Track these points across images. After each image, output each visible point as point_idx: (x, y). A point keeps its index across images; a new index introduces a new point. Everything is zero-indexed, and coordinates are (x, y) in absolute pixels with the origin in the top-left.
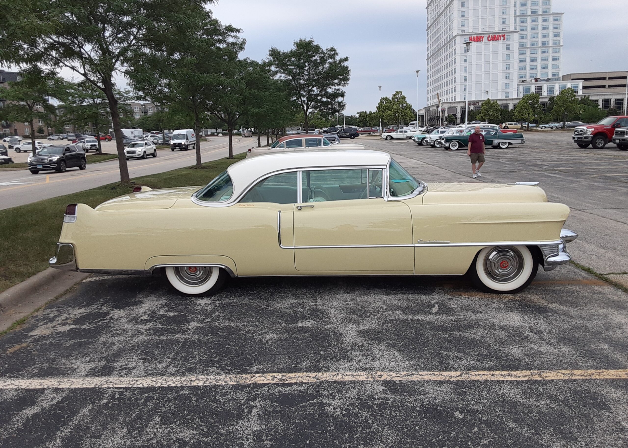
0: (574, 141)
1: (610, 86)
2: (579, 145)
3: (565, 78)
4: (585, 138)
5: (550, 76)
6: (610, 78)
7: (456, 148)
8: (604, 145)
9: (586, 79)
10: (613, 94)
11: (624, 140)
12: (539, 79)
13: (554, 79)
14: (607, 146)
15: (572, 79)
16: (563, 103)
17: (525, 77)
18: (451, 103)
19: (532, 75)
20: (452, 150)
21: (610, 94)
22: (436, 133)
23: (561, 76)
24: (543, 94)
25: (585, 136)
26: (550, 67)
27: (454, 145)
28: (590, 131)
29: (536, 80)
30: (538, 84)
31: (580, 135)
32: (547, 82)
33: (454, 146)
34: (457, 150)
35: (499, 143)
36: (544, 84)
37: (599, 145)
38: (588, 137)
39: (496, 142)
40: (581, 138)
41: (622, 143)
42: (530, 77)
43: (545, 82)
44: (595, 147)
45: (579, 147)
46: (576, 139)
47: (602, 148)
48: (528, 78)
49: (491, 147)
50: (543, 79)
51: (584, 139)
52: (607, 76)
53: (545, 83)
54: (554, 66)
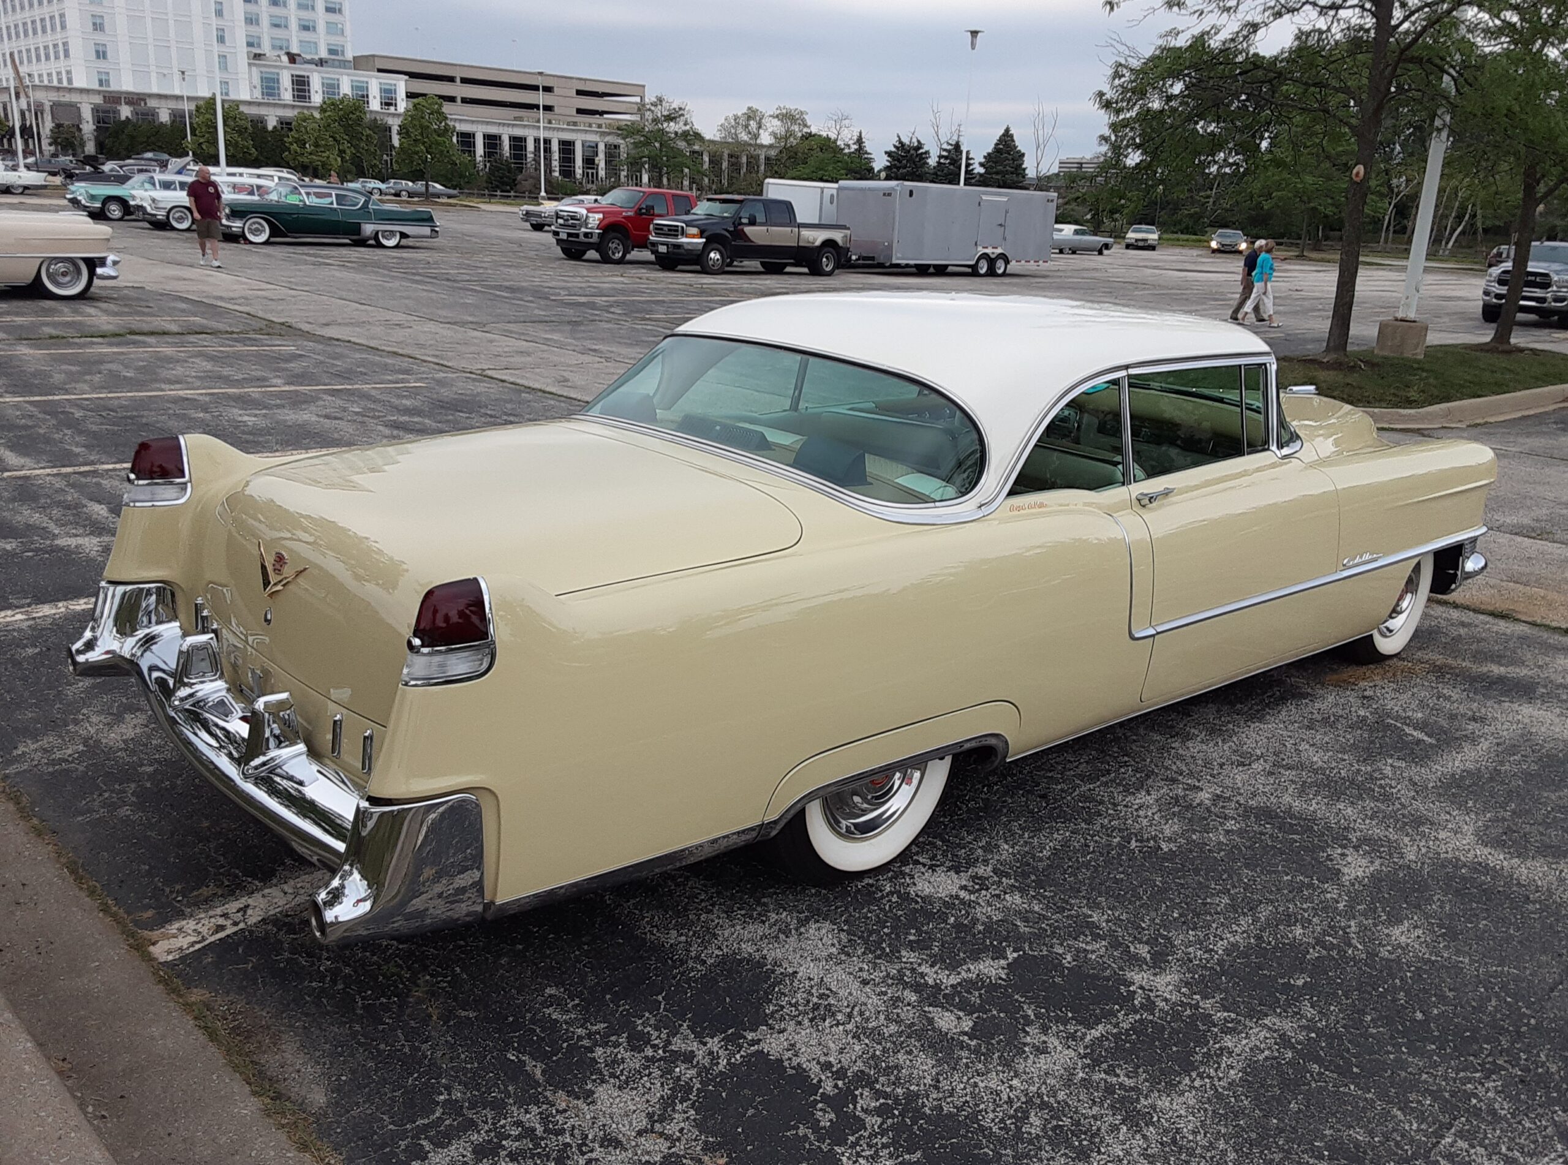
0: (555, 241)
1: (465, 101)
2: (564, 250)
3: (359, 63)
4: (586, 235)
5: (323, 54)
6: (465, 81)
7: (263, 237)
8: (624, 255)
9: (412, 75)
10: (478, 122)
11: (678, 246)
12: (299, 55)
13: (337, 63)
14: (628, 257)
15: (380, 70)
16: (421, 134)
17: (259, 46)
18: (58, 89)
19: (278, 43)
20: (251, 243)
21: (473, 122)
22: (147, 186)
23: (349, 55)
24: (312, 99)
25: (583, 230)
26: (321, 27)
27: (257, 230)
28: (595, 219)
29: (292, 58)
30: (300, 70)
31: (573, 226)
32: (320, 68)
33: (256, 232)
34: (266, 243)
35: (377, 233)
36: (312, 71)
37: (614, 254)
38: (591, 233)
39: (368, 229)
40: (577, 235)
41: (674, 253)
42: (274, 47)
43: (314, 66)
44: (606, 260)
45: (563, 256)
46: (564, 236)
47: (621, 261)
48: (266, 48)
49: (347, 241)
50: (308, 57)
51: (582, 238)
52: (458, 74)
53: (316, 71)
54: (332, 28)
